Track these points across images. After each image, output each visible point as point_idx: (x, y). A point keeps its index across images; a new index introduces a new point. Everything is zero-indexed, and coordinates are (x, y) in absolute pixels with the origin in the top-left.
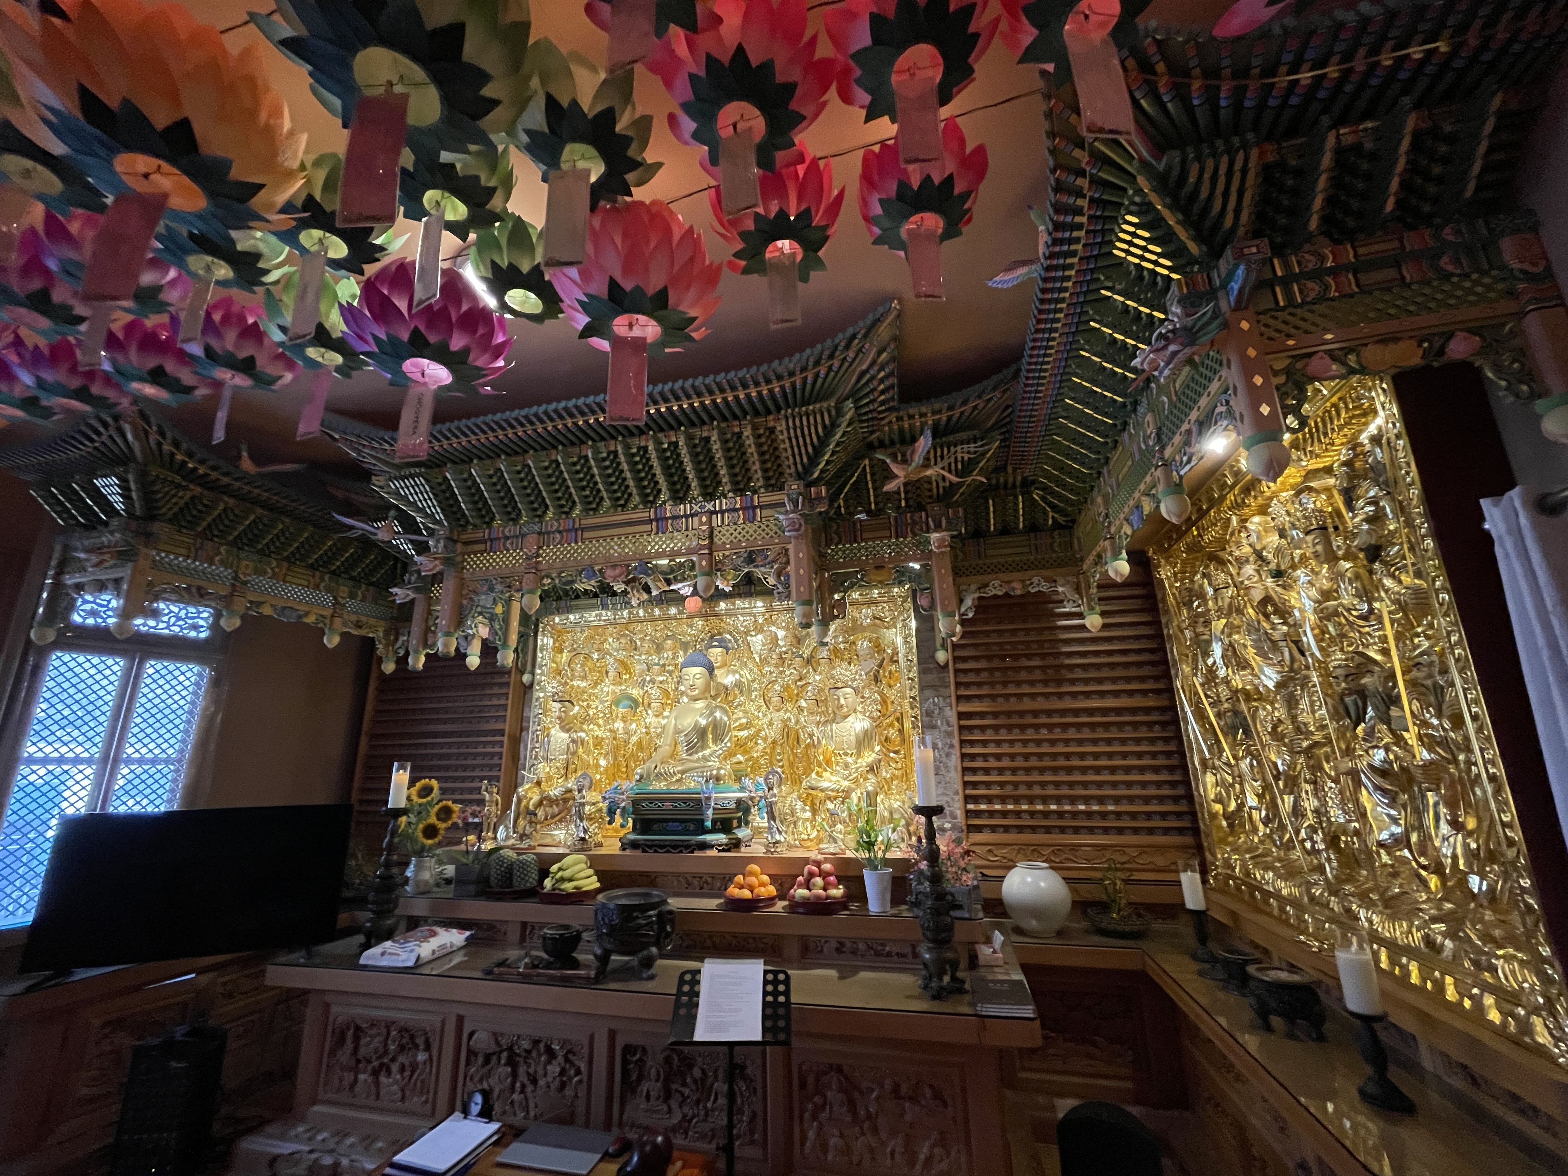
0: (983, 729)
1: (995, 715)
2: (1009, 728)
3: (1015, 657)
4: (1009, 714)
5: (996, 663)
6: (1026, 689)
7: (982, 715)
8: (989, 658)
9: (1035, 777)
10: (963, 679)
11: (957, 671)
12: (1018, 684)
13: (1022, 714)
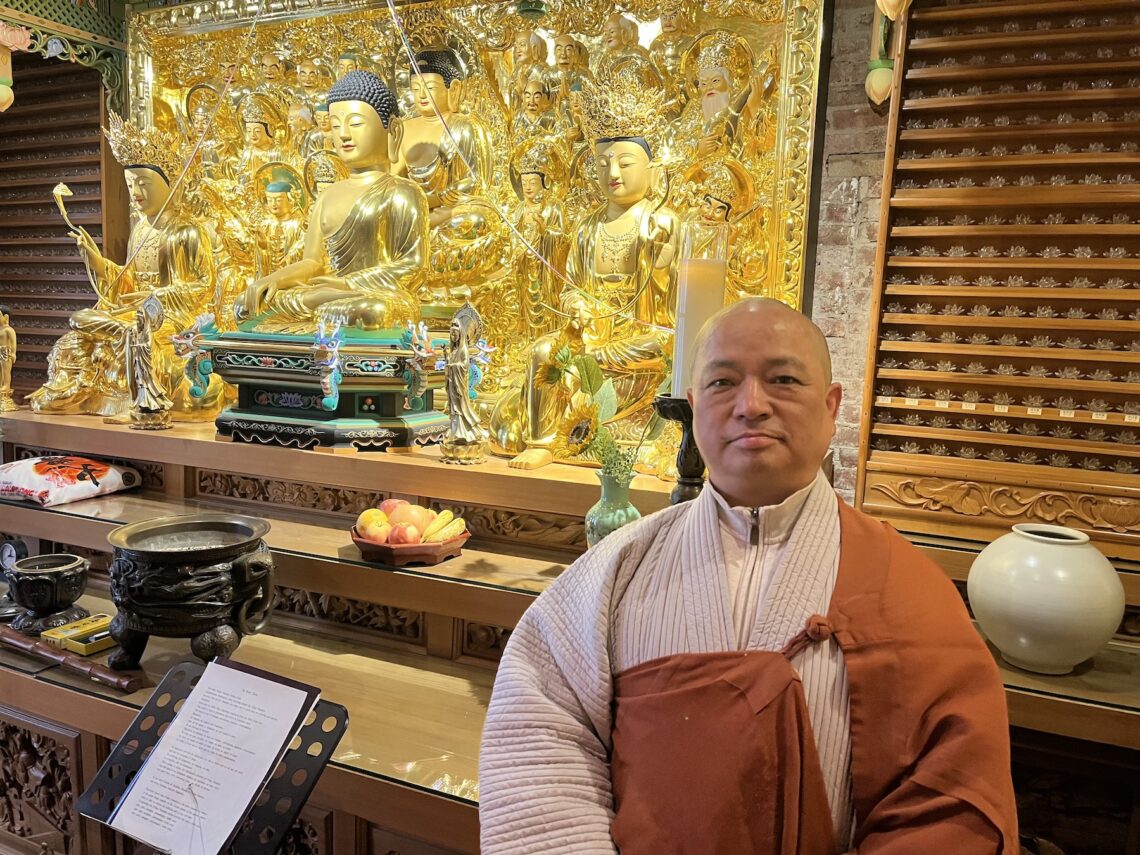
0: (942, 244)
1: (977, 215)
2: (1003, 244)
3: (1054, 80)
4: (1008, 214)
5: (1006, 95)
6: (1063, 155)
7: (945, 215)
8: (989, 83)
9: (1041, 349)
10: (916, 132)
11: (905, 117)
12: (1046, 143)
13: (1039, 213)
